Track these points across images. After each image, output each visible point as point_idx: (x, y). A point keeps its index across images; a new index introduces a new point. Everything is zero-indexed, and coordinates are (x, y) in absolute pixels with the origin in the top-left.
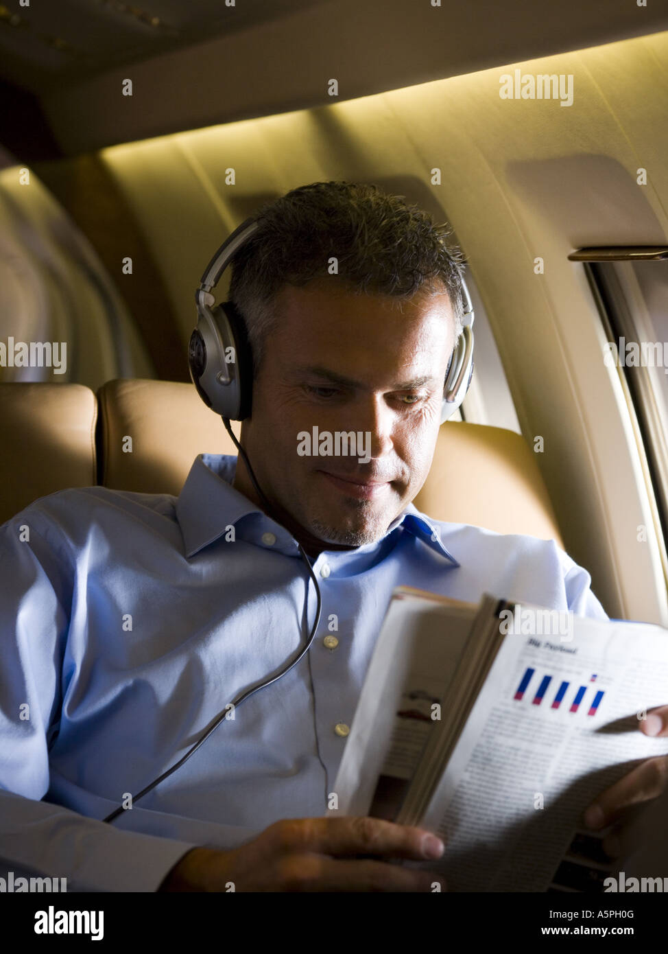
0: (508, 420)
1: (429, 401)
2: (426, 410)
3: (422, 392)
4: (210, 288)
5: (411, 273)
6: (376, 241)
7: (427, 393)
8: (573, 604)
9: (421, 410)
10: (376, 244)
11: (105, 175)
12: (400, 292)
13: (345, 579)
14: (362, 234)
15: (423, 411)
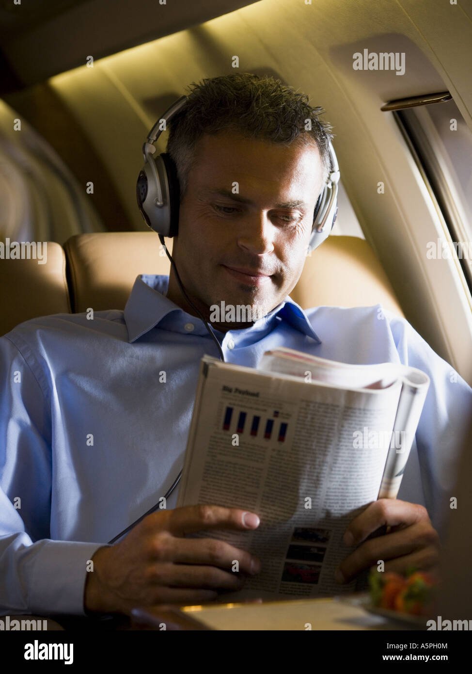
0: (355, 230)
1: (302, 221)
2: (299, 228)
3: (296, 214)
4: (153, 141)
5: (290, 127)
6: (267, 105)
7: (300, 215)
8: (399, 346)
9: (296, 227)
10: (266, 107)
11: (54, 95)
12: (280, 140)
13: (244, 348)
14: (257, 100)
15: (297, 229)
